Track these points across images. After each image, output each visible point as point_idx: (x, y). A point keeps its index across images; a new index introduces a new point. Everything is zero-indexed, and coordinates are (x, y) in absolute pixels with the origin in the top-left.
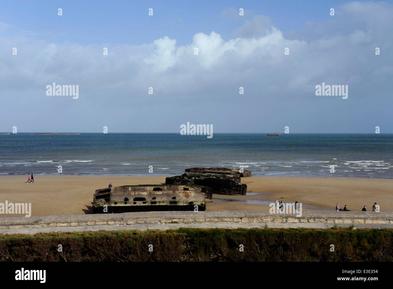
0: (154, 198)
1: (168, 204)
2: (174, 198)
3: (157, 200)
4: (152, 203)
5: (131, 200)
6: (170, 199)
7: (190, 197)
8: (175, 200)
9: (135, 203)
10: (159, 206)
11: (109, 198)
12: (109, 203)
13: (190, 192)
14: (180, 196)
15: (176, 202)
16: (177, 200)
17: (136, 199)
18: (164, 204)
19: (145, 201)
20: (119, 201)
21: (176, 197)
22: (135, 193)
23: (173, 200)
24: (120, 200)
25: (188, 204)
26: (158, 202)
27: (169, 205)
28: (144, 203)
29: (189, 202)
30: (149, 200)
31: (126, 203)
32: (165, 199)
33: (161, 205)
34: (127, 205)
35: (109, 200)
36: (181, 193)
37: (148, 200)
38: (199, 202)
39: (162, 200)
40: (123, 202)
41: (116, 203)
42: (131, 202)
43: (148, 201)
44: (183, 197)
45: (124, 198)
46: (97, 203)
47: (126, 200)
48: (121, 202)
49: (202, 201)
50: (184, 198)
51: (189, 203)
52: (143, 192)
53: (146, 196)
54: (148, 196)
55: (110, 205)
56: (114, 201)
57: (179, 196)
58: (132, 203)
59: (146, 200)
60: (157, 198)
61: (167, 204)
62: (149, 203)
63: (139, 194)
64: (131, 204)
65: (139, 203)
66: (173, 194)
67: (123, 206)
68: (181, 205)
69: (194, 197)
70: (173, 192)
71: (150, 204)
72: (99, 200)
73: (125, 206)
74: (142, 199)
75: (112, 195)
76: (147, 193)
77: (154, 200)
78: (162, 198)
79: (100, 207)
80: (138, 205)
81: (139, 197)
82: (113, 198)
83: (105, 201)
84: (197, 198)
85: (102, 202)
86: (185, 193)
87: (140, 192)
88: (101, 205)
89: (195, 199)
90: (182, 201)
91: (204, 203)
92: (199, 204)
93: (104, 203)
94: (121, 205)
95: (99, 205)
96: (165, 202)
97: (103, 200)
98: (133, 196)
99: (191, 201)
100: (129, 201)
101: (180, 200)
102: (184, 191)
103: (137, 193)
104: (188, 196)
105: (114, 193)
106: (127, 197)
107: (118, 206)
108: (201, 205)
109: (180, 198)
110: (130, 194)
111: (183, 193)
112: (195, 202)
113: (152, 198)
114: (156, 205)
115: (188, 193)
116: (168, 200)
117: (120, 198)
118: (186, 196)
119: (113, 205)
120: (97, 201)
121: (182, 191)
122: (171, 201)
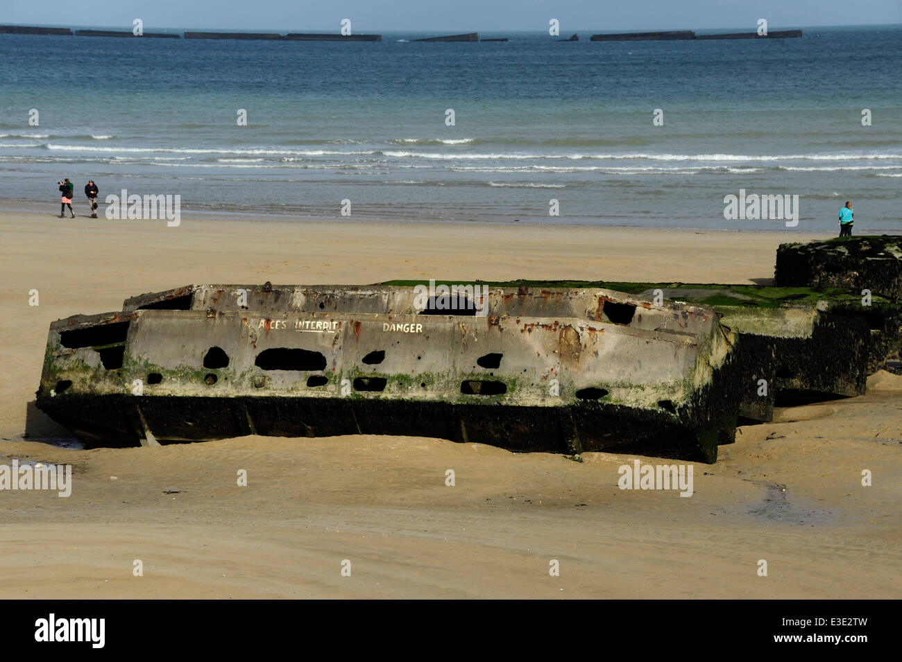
0: (375, 357)
1: (453, 396)
2: (492, 361)
3: (385, 369)
4: (360, 383)
5: (243, 361)
6: (468, 366)
7: (588, 360)
8: (496, 372)
9: (261, 382)
10: (401, 403)
11: (122, 349)
12: (119, 374)
13: (592, 329)
14: (529, 348)
15: (498, 388)
16: (503, 372)
17: (272, 359)
18: (430, 395)
19: (318, 373)
20: (173, 364)
21: (500, 356)
22: (268, 321)
23: (480, 369)
24: (179, 362)
25: (572, 400)
26: (393, 379)
27: (454, 402)
28: (313, 382)
29: (581, 384)
30: (344, 365)
31: (212, 379)
32: (437, 362)
33: (409, 396)
34: (218, 391)
35: (122, 356)
36: (536, 330)
37: (339, 363)
38: (648, 390)
39: (421, 368)
40: (197, 374)
41: (154, 379)
42: (243, 375)
43: (337, 372)
44: (543, 355)
45: (202, 349)
46: (60, 370)
47: (216, 359)
48: (185, 375)
49: (671, 383)
50: (552, 361)
51: (581, 393)
52: (317, 319)
53: (327, 344)
54: (340, 342)
55: (120, 390)
56: (146, 364)
57: (524, 349)
58: (246, 383)
59: (329, 366)
60: (391, 356)
61: (445, 396)
62: (344, 382)
63: (291, 329)
64: (237, 385)
65: (285, 385)
66: (487, 338)
67: (191, 394)
68: (529, 404)
69: (613, 357)
70: (487, 326)
71: (346, 391)
72: (73, 358)
73: (206, 399)
74: (307, 361)
75: (136, 328)
76: (340, 323)
77: (370, 371)
78: (419, 358)
79: (69, 395)
80: (277, 395)
81: (291, 345)
82: (142, 347)
83: (102, 363)
84: (638, 366)
85: (86, 368)
86: (558, 332)
87: (300, 319)
88: (78, 387)
89: (621, 373)
90: (537, 380)
91: (679, 398)
92: (646, 400)
93: (91, 373)
94: (184, 387)
95: (69, 383)
96: (433, 383)
97: (91, 357)
98: (253, 342)
99: (595, 384)
100: (231, 370)
101: (526, 375)
102: (557, 319)
103: (280, 325)
104: (579, 350)
105: (150, 320)
106: (221, 347)
107: (167, 393)
108: (660, 410)
109: (528, 364)
110: (241, 325)
111: (548, 333)
112: (623, 391)
113: (363, 357)
114: (379, 396)
115: (579, 330)
116: (452, 370)
117: (183, 346)
118: (564, 348)
119: (138, 388)
120: (61, 360)
121: (543, 320)
122: (470, 378)
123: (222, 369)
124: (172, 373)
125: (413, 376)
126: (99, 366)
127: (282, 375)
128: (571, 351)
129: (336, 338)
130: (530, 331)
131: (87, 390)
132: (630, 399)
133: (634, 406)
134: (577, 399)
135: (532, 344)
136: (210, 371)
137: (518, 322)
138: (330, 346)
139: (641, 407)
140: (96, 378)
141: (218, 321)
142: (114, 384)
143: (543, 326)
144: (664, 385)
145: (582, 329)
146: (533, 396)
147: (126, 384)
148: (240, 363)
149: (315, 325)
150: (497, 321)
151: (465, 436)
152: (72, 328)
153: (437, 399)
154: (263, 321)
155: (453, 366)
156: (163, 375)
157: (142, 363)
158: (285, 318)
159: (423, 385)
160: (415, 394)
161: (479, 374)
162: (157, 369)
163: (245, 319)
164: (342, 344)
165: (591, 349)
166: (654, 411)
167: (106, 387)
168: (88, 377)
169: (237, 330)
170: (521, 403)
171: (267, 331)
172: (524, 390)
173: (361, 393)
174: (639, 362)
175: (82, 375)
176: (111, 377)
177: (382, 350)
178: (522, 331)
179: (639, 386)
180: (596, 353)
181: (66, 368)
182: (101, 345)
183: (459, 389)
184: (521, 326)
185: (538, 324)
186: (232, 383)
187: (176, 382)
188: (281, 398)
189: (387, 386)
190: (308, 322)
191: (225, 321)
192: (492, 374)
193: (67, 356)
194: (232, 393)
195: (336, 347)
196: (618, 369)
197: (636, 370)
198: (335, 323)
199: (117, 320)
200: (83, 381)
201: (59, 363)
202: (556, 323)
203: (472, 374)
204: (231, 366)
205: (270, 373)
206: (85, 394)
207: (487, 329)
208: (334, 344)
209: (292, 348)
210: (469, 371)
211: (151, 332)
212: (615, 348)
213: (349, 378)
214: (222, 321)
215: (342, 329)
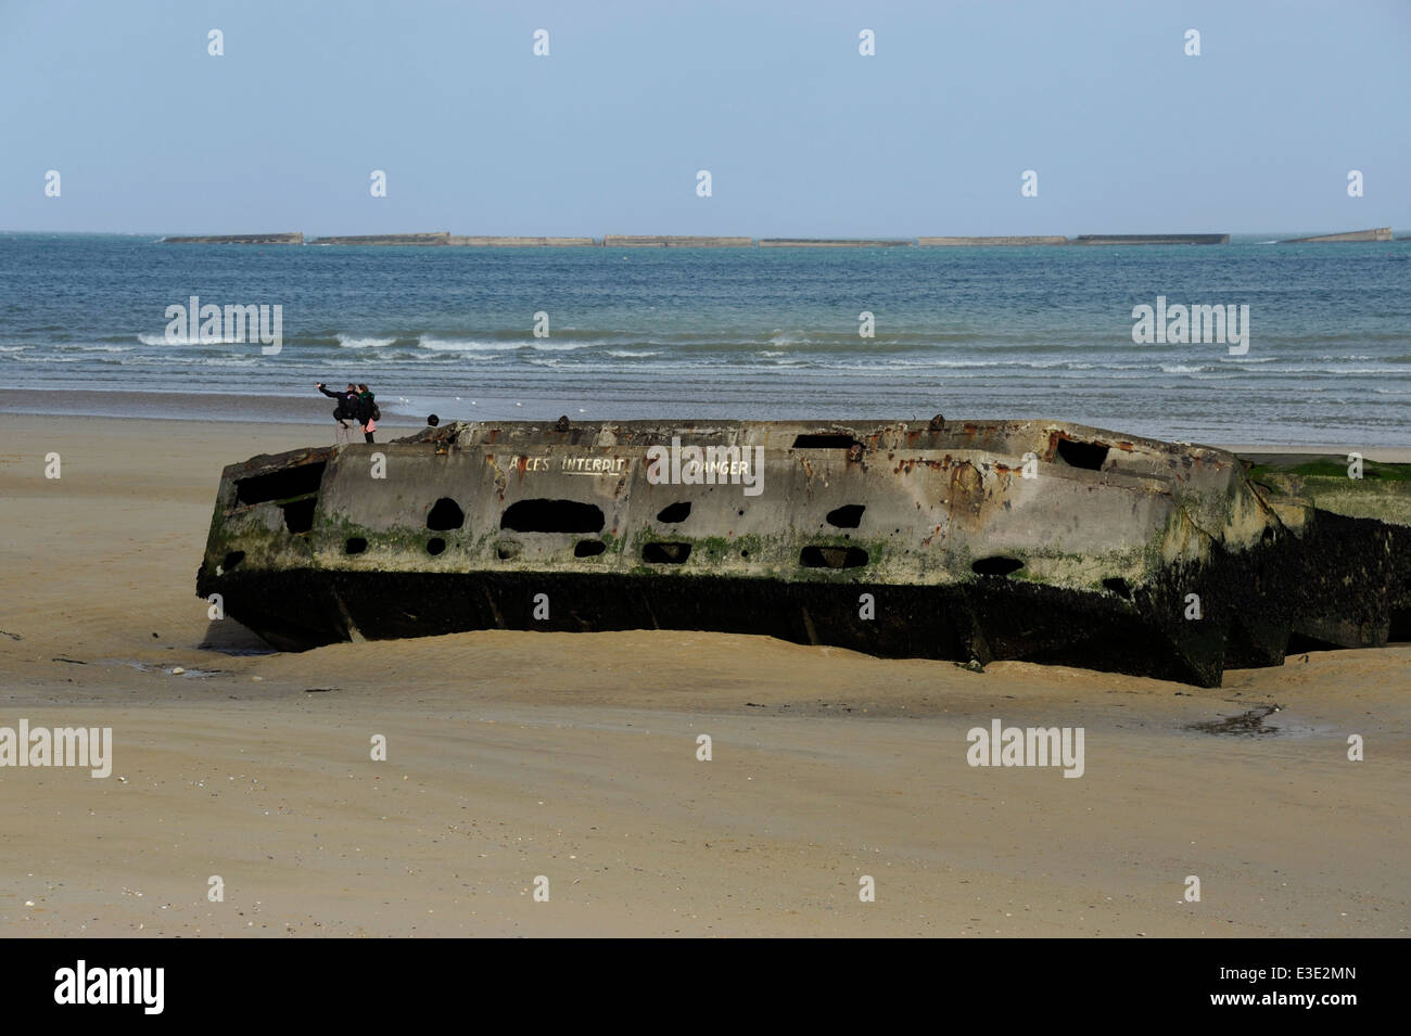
0: (677, 512)
1: (787, 569)
2: (848, 516)
3: (691, 530)
4: (653, 551)
5: (485, 519)
6: (813, 524)
7: (994, 514)
8: (854, 534)
9: (508, 551)
10: (710, 580)
11: (314, 502)
12: (307, 540)
13: (1002, 468)
14: (905, 496)
15: (857, 557)
16: (864, 534)
17: (527, 516)
18: (753, 569)
19: (592, 536)
20: (385, 523)
21: (862, 508)
22: (523, 458)
23: (831, 530)
24: (392, 521)
25: (966, 575)
26: (701, 544)
27: (789, 578)
28: (584, 550)
29: (982, 551)
30: (628, 523)
31: (436, 548)
32: (766, 519)
33: (723, 571)
34: (447, 563)
35: (312, 512)
36: (916, 469)
37: (624, 521)
38: (1089, 562)
39: (742, 529)
40: (417, 539)
41: (356, 545)
42: (482, 540)
43: (620, 534)
44: (925, 505)
45: (425, 501)
46: (233, 537)
47: (446, 516)
48: (399, 540)
49: (1126, 551)
50: (938, 516)
51: (980, 565)
52: (595, 456)
53: (608, 492)
54: (626, 490)
55: (308, 561)
56: (346, 525)
57: (897, 498)
58: (487, 552)
59: (608, 526)
61: (777, 569)
62: (628, 549)
63: (556, 471)
64: (474, 555)
65: (545, 554)
66: (843, 482)
67: (406, 568)
68: (900, 581)
69: (1034, 511)
70: (844, 464)
71: (630, 566)
72: (249, 518)
73: (428, 576)
74: (575, 518)
75: (335, 470)
76: (628, 461)
77: (668, 533)
78: (741, 513)
79: (241, 572)
80: (530, 569)
81: (555, 495)
82: (341, 499)
83: (285, 524)
84: (1073, 525)
85: (265, 532)
86: (949, 472)
87: (570, 456)
88: (252, 561)
89: (1045, 535)
90: (914, 545)
91: (1136, 575)
92: (1084, 577)
93: (270, 540)
94: (397, 558)
95: (241, 555)
96: (759, 550)
97: (272, 515)
98: (500, 491)
99: (1003, 551)
100: (466, 532)
101: (898, 538)
102: (949, 452)
103: (541, 464)
104: (980, 500)
105: (354, 458)
106: (454, 498)
107: (372, 566)
108: (1105, 593)
109: (901, 520)
110: (485, 465)
111: (935, 473)
112: (1047, 564)
113: (658, 512)
114: (679, 570)
115: (981, 469)
116: (789, 530)
117: (400, 497)
118: (958, 497)
119: (330, 558)
120: (233, 521)
121: (928, 454)
122: (815, 543)
123: (453, 531)
124: (382, 537)
125: (731, 540)
126: (282, 529)
127: (538, 540)
128: (967, 501)
129: (621, 483)
130: (907, 470)
131: (264, 565)
132: (1059, 576)
133: (1064, 585)
134: (971, 573)
135: (910, 490)
136: (435, 534)
137: (891, 457)
138: (612, 496)
139: (1075, 587)
140: (276, 547)
141: (451, 459)
142: (299, 554)
143: (928, 463)
144: (1114, 555)
145: (986, 467)
146: (907, 570)
147: (316, 554)
148: (479, 522)
149: (591, 464)
150: (860, 456)
151: (811, 634)
152: (251, 475)
153: (764, 575)
154: (516, 459)
155: (791, 525)
156: (368, 540)
157: (339, 523)
158: (548, 455)
159: (745, 554)
160: (732, 567)
161: (828, 536)
162: (360, 532)
163: (490, 456)
164: (629, 492)
165: (999, 497)
166: (1096, 595)
167: (287, 559)
168: (266, 545)
169: (477, 473)
170: (888, 581)
171: (520, 473)
172: (895, 559)
173: (652, 566)
174: (1076, 518)
175: (258, 543)
176: (296, 544)
177: (687, 501)
178: (896, 471)
179: (1073, 556)
180: (1007, 505)
181: (238, 533)
182: (285, 498)
183: (797, 560)
184: (895, 464)
185: (921, 460)
186: (466, 552)
187: (385, 551)
188: (536, 574)
189: (692, 555)
190: (581, 461)
191: (461, 460)
192: (847, 536)
193: (241, 516)
194: (467, 566)
195: (621, 496)
196: (1041, 529)
197: (1069, 531)
198: (620, 461)
199: (310, 460)
200: (260, 551)
201: (229, 527)
202: (948, 458)
203: (818, 537)
204: (466, 526)
205: (521, 536)
206: (261, 570)
207: (845, 468)
208: (617, 492)
209: (554, 499)
210: (814, 532)
211: (354, 477)
212: (1038, 496)
213: (635, 545)
214: (457, 460)
215: (630, 471)
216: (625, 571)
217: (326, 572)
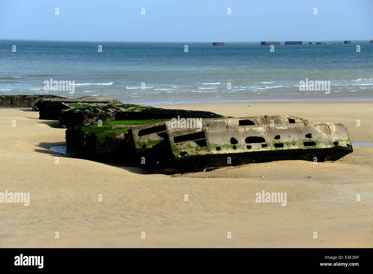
0: (278, 137)
1: (303, 147)
2: (309, 136)
4: (276, 145)
5: (242, 141)
6: (304, 138)
7: (332, 134)
9: (249, 147)
10: (289, 151)
11: (205, 140)
12: (207, 148)
14: (317, 131)
15: (313, 144)
17: (250, 140)
18: (296, 147)
19: (264, 143)
20: (222, 144)
21: (311, 134)
23: (307, 139)
24: (224, 143)
25: (333, 146)
26: (285, 143)
27: (303, 149)
28: (264, 146)
29: (334, 141)
31: (235, 148)
32: (295, 137)
33: (291, 148)
34: (238, 151)
35: (206, 143)
36: (318, 126)
37: (269, 140)
38: (344, 141)
39: (291, 140)
40: (230, 146)
41: (218, 149)
42: (243, 146)
43: (269, 143)
44: (322, 133)
45: (229, 139)
46: (180, 149)
48: (227, 147)
50: (325, 135)
51: (334, 143)
52: (258, 127)
54: (266, 133)
55: (208, 153)
56: (215, 144)
58: (245, 148)
59: (266, 141)
60: (281, 137)
61: (301, 147)
62: (272, 145)
63: (252, 131)
64: (243, 149)
65: (256, 147)
66: (306, 129)
67: (231, 152)
68: (323, 148)
69: (336, 133)
72: (185, 144)
73: (236, 154)
74: (259, 140)
76: (265, 128)
77: (278, 141)
78: (290, 136)
79: (188, 156)
81: (254, 135)
82: (211, 139)
85: (192, 147)
86: (323, 126)
87: (253, 127)
88: (191, 153)
89: (339, 137)
90: (323, 141)
91: (349, 143)
92: (345, 144)
93: (195, 149)
95: (186, 153)
96: (296, 144)
97: (192, 143)
98: (243, 135)
99: (336, 140)
100: (239, 144)
101: (320, 139)
103: (249, 130)
104: (330, 131)
105: (211, 130)
106: (234, 137)
109: (319, 136)
110: (237, 130)
111: (321, 127)
112: (340, 142)
113: (274, 137)
114: (283, 149)
117: (223, 138)
118: (326, 131)
119: (215, 152)
122: (305, 141)
123: (237, 144)
124: (223, 146)
125: (290, 142)
126: (197, 146)
127: (254, 145)
128: (328, 131)
129: (265, 132)
130: (316, 126)
132: (342, 144)
135: (318, 130)
136: (233, 145)
138: (264, 135)
140: (197, 150)
142: (206, 151)
145: (329, 125)
146: (323, 145)
147: (211, 151)
148: (241, 142)
149: (258, 129)
150: (307, 124)
153: (299, 148)
154: (243, 129)
155: (300, 138)
156: (220, 147)
157: (213, 144)
158: (249, 127)
159: (293, 144)
160: (292, 147)
161: (307, 140)
162: (218, 146)
163: (238, 128)
164: (267, 134)
165: (332, 130)
167: (203, 153)
168: (194, 150)
169: (237, 132)
170: (321, 148)
171: (245, 131)
172: (321, 144)
173: (277, 148)
175: (190, 150)
176: (204, 149)
177: (279, 135)
178: (314, 127)
179: (342, 140)
180: (333, 132)
182: (194, 140)
183: (303, 145)
186: (241, 148)
187: (225, 149)
189: (284, 145)
190: (256, 128)
191: (232, 130)
192: (310, 140)
194: (242, 151)
198: (263, 128)
199: (198, 132)
200: (192, 151)
202: (322, 123)
204: (239, 143)
205: (251, 144)
206: (195, 155)
207: (305, 127)
209: (254, 136)
211: (212, 134)
212: (336, 130)
213: (273, 144)
214: (231, 129)
215: (266, 129)
216: (273, 150)
217: (215, 155)
